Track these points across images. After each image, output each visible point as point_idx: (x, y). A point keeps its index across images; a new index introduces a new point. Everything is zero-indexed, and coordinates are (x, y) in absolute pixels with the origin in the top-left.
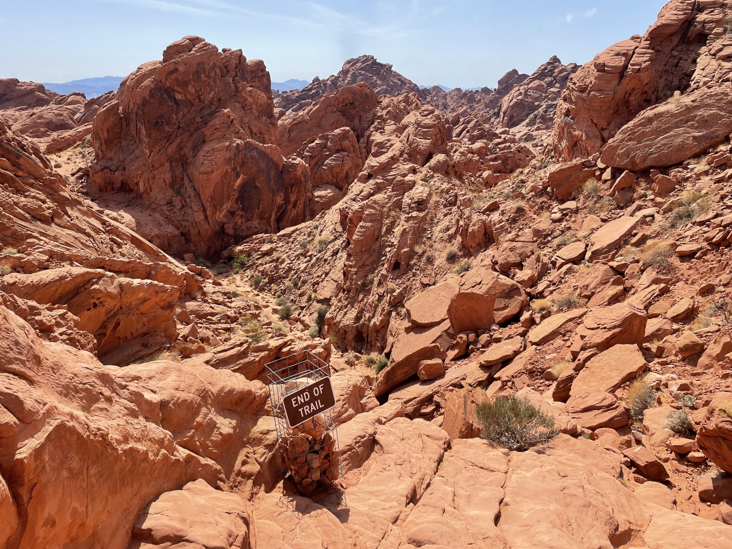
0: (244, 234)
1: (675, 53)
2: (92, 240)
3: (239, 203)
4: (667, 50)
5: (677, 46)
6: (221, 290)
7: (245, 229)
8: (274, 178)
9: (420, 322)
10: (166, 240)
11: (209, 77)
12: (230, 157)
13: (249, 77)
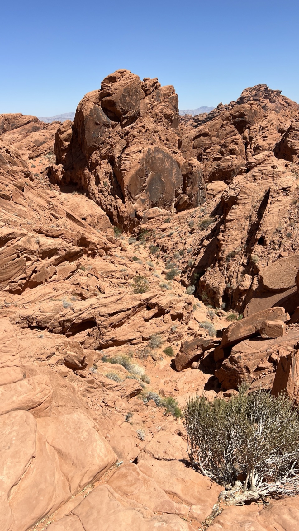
0: (151, 216)
2: (37, 214)
3: (148, 193)
6: (126, 255)
7: (151, 212)
8: (175, 174)
9: (271, 287)
10: (96, 219)
11: (132, 99)
12: (143, 159)
13: (162, 99)
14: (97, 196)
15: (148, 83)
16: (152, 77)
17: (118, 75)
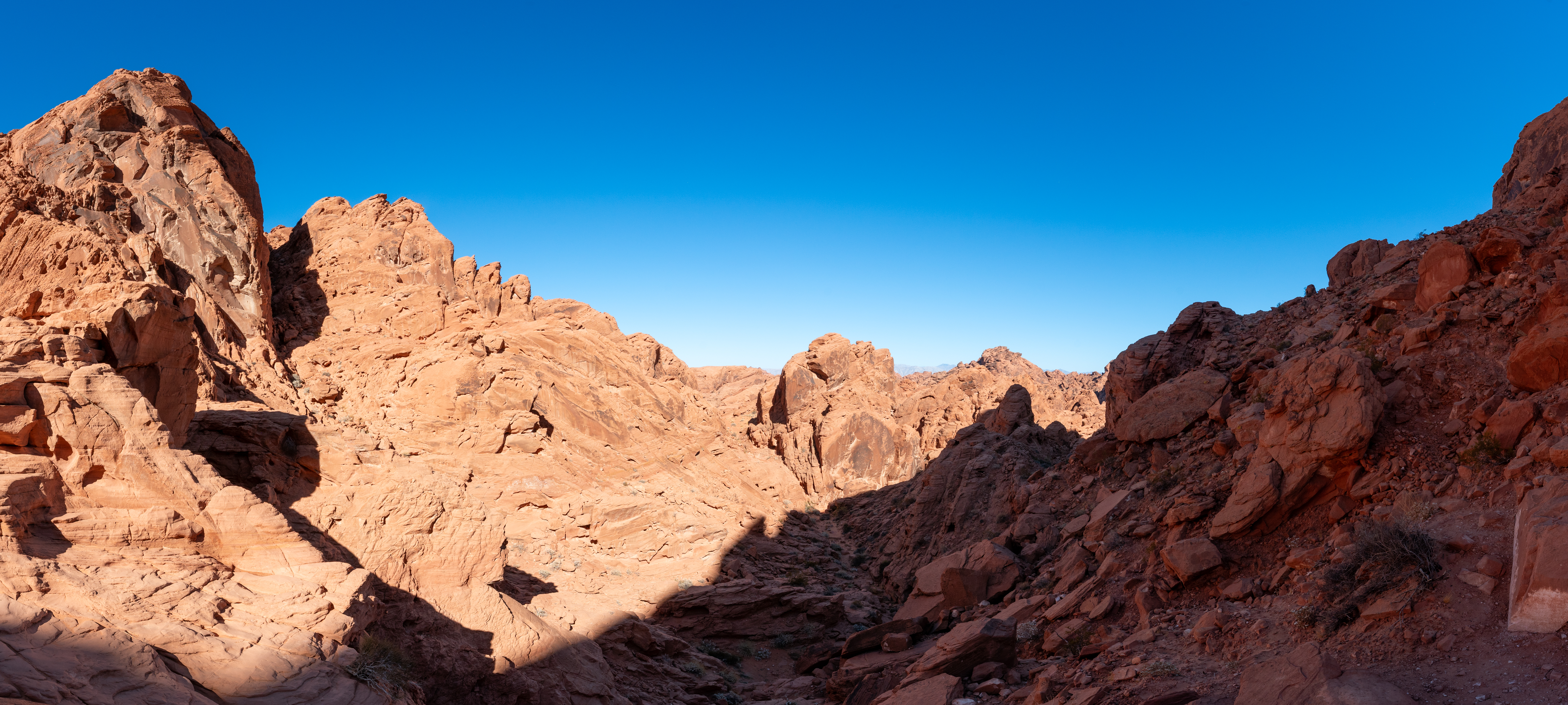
1: (1190, 345)
4: (1184, 343)
5: (1191, 340)
7: (854, 484)
8: (885, 442)
10: (786, 488)
11: (840, 362)
12: (846, 425)
13: (875, 361)
14: (792, 462)
15: (860, 346)
16: (866, 340)
17: (827, 338)
